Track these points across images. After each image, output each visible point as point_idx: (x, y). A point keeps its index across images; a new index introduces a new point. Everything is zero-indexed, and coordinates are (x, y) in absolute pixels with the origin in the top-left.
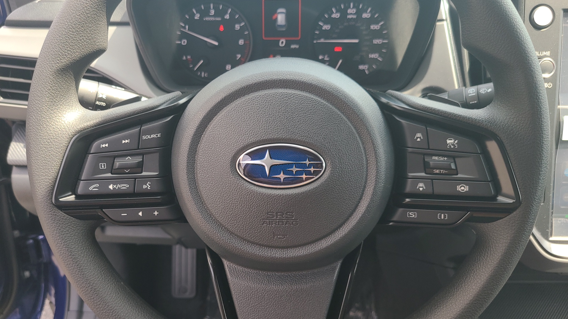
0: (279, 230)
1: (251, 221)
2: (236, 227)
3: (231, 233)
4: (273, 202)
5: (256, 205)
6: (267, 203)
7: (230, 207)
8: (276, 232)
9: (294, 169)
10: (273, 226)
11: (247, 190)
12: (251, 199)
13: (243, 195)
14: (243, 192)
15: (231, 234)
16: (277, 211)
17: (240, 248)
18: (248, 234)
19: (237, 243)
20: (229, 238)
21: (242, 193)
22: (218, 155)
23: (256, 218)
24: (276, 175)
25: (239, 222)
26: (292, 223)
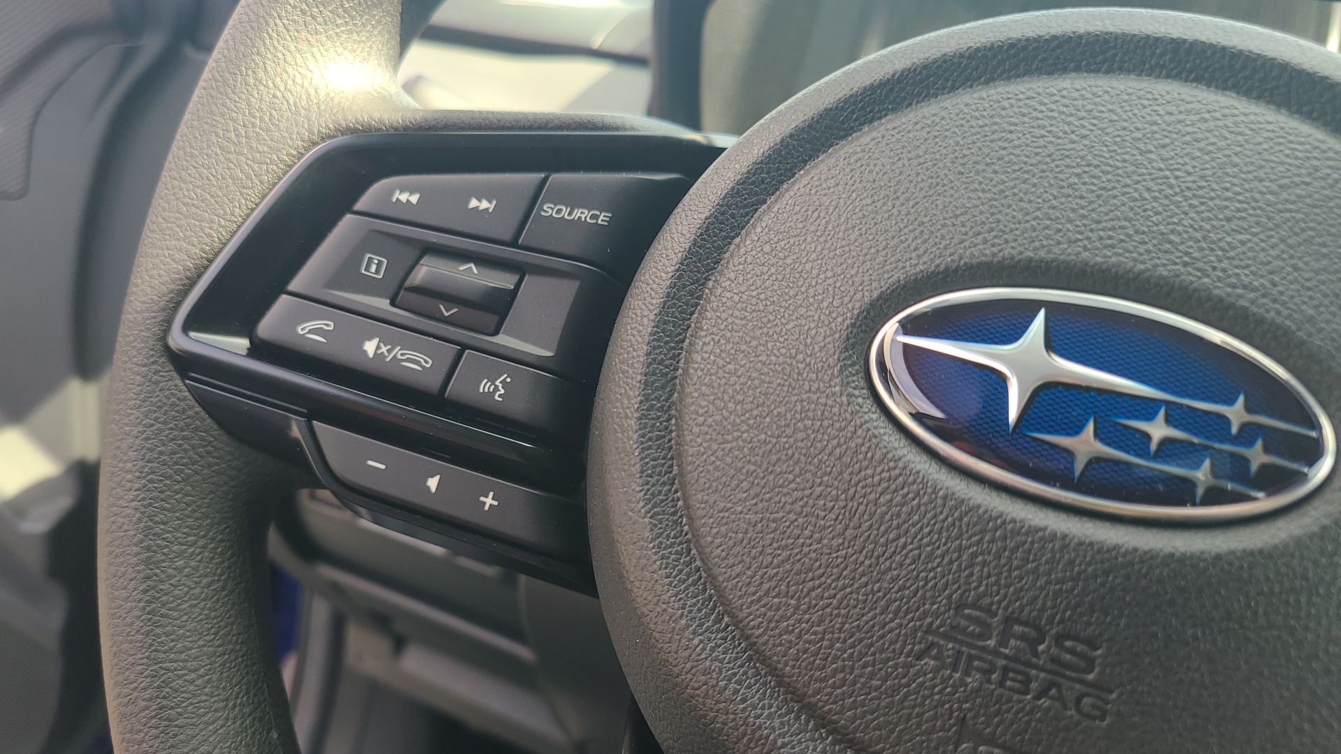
0: (998, 713)
1: (867, 623)
2: (787, 632)
3: (756, 655)
4: (1003, 561)
5: (912, 550)
6: (974, 555)
7: (789, 527)
8: (976, 717)
9: (1158, 430)
10: (969, 680)
11: (892, 464)
12: (898, 515)
13: (863, 488)
14: (870, 472)
15: (750, 659)
16: (1013, 612)
17: (775, 741)
18: (834, 687)
19: (766, 712)
20: (735, 674)
21: (863, 473)
22: (803, 289)
23: (896, 613)
24: (1058, 433)
25: (805, 612)
26: (1078, 701)
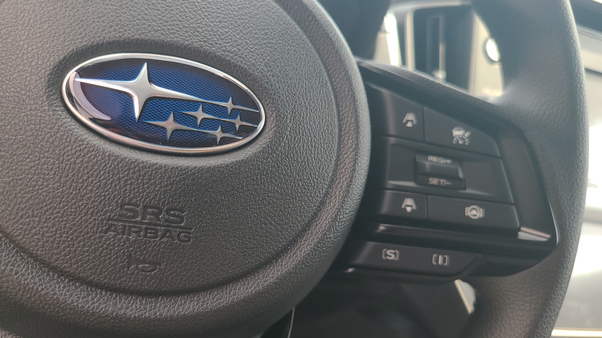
0: (145, 249)
1: (78, 221)
2: (36, 234)
3: (21, 249)
4: (140, 181)
5: (96, 183)
6: (126, 181)
7: (29, 182)
8: (136, 253)
9: (200, 115)
10: (131, 237)
11: (81, 143)
12: (87, 167)
13: (67, 156)
14: (69, 148)
15: (17, 252)
16: (146, 204)
17: (37, 289)
18: (65, 255)
19: (30, 276)
20: (9, 262)
21: (66, 149)
22: (20, 56)
23: (92, 214)
24: (158, 120)
25: (44, 223)
26: (179, 235)
